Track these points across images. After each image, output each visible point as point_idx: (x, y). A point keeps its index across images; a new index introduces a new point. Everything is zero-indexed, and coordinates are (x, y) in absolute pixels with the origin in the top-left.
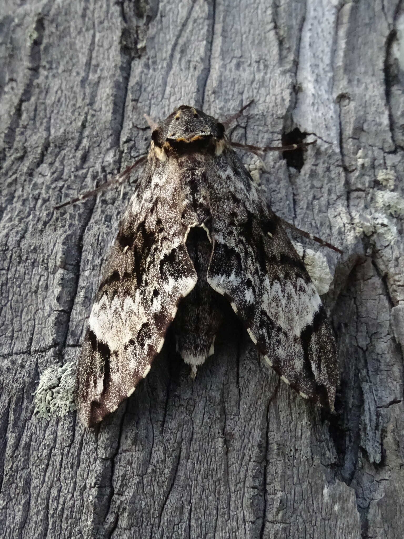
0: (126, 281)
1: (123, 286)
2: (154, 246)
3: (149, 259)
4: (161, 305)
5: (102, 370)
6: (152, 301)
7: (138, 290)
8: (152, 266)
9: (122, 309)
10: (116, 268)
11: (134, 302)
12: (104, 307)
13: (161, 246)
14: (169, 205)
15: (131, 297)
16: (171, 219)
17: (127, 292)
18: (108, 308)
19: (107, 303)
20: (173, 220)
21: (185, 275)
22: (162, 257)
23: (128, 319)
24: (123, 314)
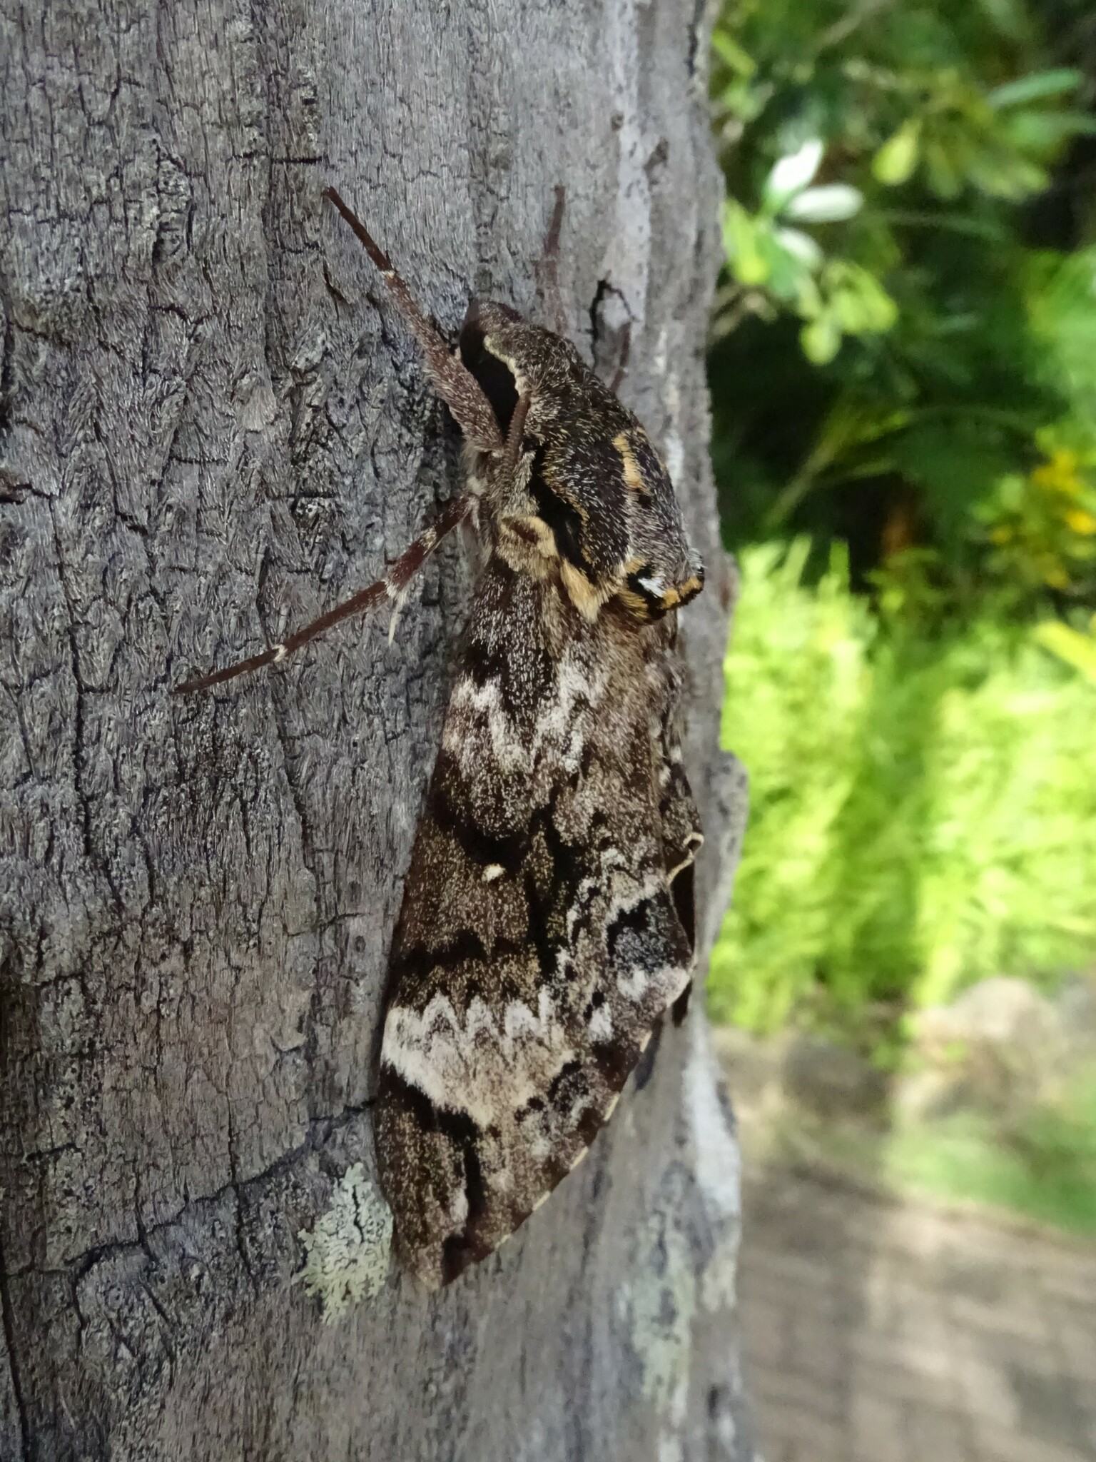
0: (506, 961)
1: (497, 973)
2: (587, 883)
3: (572, 915)
4: (613, 1024)
5: (457, 1171)
6: (588, 1016)
7: (544, 988)
8: (582, 933)
9: (502, 1032)
10: (468, 923)
11: (536, 1014)
12: (440, 1026)
13: (609, 886)
14: (623, 775)
15: (525, 1001)
16: (632, 817)
17: (511, 991)
18: (456, 1028)
19: (450, 1015)
20: (637, 822)
21: (669, 962)
22: (612, 916)
23: (521, 1054)
24: (507, 1044)
